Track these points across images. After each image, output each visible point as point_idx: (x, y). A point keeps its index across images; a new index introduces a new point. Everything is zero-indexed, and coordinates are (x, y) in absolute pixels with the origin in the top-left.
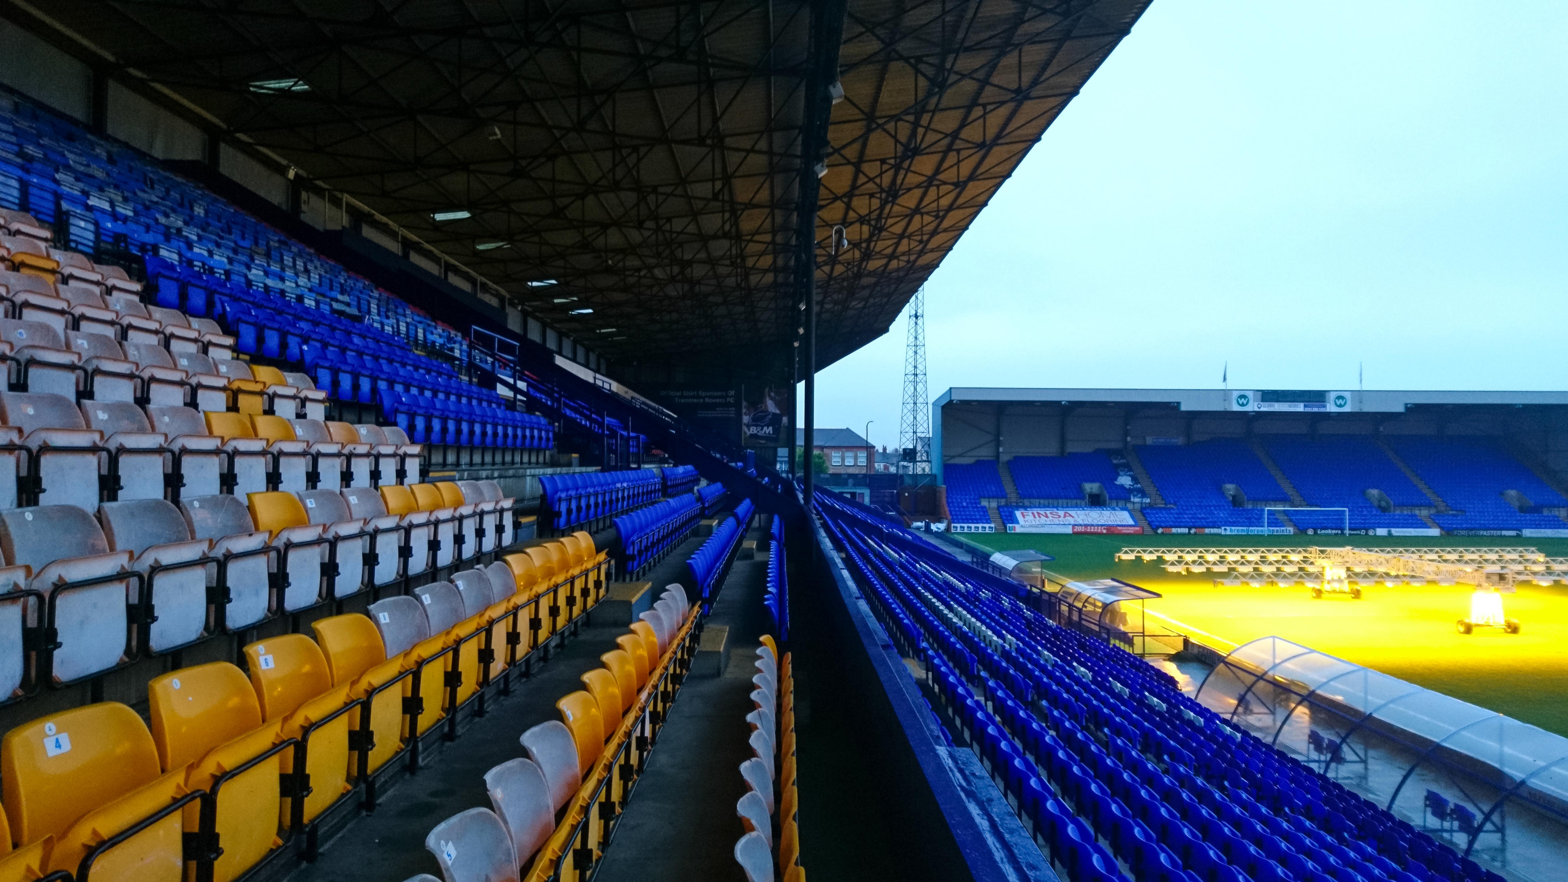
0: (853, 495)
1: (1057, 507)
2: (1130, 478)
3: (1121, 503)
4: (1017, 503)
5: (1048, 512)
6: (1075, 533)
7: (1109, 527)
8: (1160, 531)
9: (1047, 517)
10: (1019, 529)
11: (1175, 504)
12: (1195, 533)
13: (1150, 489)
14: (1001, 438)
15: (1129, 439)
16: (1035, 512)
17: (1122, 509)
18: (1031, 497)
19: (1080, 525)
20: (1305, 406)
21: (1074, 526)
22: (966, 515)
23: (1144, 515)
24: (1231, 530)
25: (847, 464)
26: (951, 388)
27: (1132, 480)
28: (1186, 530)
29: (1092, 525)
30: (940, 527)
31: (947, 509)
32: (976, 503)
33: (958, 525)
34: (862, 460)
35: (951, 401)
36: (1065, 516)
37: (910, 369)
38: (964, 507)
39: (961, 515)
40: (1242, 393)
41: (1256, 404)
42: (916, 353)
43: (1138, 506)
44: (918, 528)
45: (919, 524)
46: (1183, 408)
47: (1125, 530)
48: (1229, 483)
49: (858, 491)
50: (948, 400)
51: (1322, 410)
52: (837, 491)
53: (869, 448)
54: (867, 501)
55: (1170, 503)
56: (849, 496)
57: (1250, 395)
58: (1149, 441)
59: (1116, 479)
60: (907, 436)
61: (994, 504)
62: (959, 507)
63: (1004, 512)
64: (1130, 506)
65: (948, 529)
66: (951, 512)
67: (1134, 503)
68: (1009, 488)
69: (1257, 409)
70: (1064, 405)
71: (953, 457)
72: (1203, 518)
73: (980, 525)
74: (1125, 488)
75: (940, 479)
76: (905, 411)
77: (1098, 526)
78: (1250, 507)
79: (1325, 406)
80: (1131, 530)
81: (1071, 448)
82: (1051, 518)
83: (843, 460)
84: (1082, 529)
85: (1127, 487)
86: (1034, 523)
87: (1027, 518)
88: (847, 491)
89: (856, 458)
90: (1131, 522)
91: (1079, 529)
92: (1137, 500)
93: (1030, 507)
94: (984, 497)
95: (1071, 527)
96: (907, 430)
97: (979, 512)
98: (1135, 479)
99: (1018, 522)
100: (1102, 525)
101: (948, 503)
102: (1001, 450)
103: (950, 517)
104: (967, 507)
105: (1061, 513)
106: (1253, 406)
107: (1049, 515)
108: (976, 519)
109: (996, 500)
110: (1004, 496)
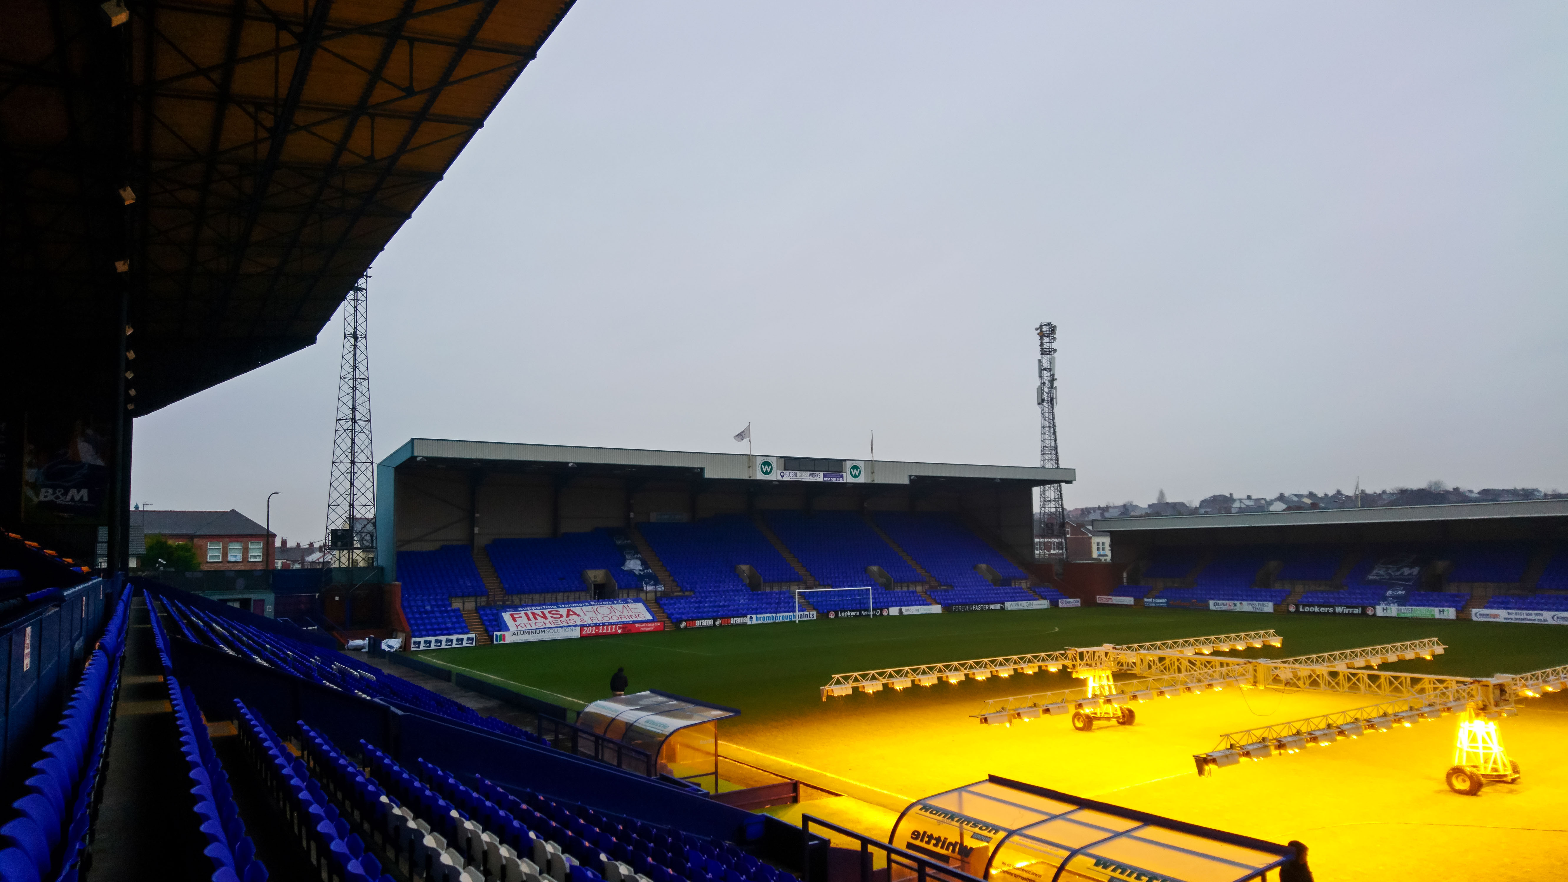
0: (245, 603)
1: (556, 604)
2: (639, 562)
3: (633, 594)
4: (504, 602)
5: (546, 612)
6: (583, 637)
7: (625, 626)
8: (683, 625)
9: (545, 617)
10: (510, 638)
11: (691, 590)
12: (721, 625)
13: (662, 575)
14: (477, 515)
15: (632, 515)
16: (529, 613)
17: (637, 601)
18: (521, 592)
19: (589, 625)
20: (825, 476)
21: (582, 627)
22: (432, 624)
23: (661, 606)
24: (757, 619)
25: (230, 559)
26: (413, 439)
27: (642, 564)
28: (710, 622)
29: (604, 624)
30: (392, 644)
31: (402, 617)
32: (444, 606)
33: (422, 640)
34: (256, 552)
35: (413, 458)
36: (568, 616)
37: (346, 412)
38: (427, 612)
39: (424, 624)
40: (766, 459)
41: (779, 472)
42: (354, 388)
43: (651, 596)
44: (358, 649)
45: (359, 642)
46: (708, 475)
47: (644, 628)
48: (744, 563)
49: (254, 596)
50: (409, 455)
51: (840, 480)
52: (216, 598)
53: (268, 537)
54: (269, 610)
55: (687, 590)
56: (237, 605)
57: (774, 461)
58: (654, 517)
59: (623, 564)
60: (339, 510)
61: (470, 605)
62: (420, 613)
63: (486, 615)
64: (642, 596)
65: (405, 646)
66: (408, 620)
67: (646, 592)
68: (490, 581)
69: (780, 478)
70: (572, 468)
71: (409, 542)
72: (724, 606)
73: (454, 637)
74: (635, 574)
75: (390, 576)
76: (337, 473)
77: (611, 624)
78: (768, 590)
79: (842, 477)
80: (651, 627)
81: (568, 527)
82: (550, 619)
83: (225, 554)
84: (593, 631)
85: (637, 573)
86: (529, 627)
87: (519, 621)
88: (233, 599)
89: (245, 551)
90: (649, 617)
91: (587, 631)
92: (650, 588)
93: (523, 606)
94: (457, 596)
95: (578, 628)
96: (339, 501)
97: (450, 617)
98: (644, 563)
99: (507, 629)
100: (616, 624)
101: (403, 607)
102: (476, 530)
103: (408, 629)
104: (432, 612)
105: (563, 611)
106: (776, 475)
107: (548, 615)
108: (447, 629)
109: (473, 599)
110: (484, 593)
